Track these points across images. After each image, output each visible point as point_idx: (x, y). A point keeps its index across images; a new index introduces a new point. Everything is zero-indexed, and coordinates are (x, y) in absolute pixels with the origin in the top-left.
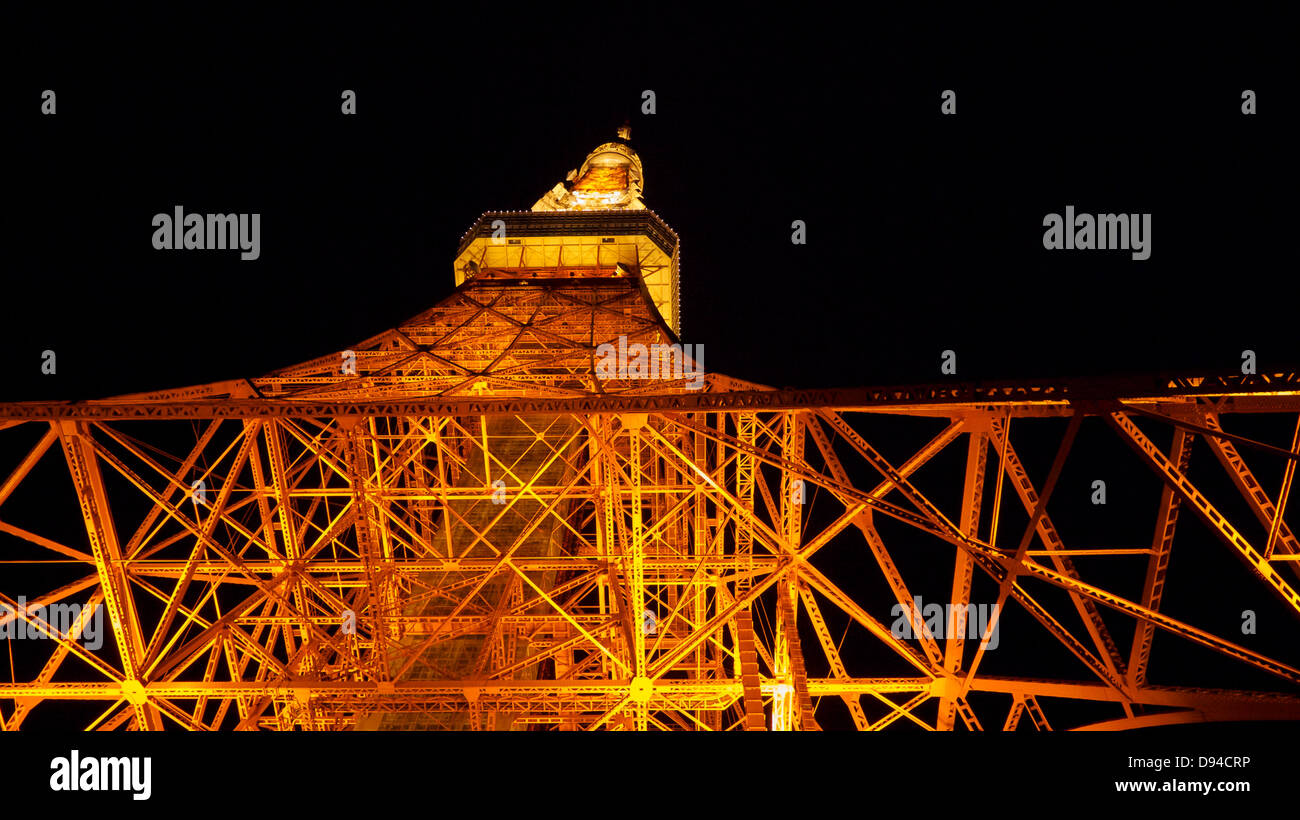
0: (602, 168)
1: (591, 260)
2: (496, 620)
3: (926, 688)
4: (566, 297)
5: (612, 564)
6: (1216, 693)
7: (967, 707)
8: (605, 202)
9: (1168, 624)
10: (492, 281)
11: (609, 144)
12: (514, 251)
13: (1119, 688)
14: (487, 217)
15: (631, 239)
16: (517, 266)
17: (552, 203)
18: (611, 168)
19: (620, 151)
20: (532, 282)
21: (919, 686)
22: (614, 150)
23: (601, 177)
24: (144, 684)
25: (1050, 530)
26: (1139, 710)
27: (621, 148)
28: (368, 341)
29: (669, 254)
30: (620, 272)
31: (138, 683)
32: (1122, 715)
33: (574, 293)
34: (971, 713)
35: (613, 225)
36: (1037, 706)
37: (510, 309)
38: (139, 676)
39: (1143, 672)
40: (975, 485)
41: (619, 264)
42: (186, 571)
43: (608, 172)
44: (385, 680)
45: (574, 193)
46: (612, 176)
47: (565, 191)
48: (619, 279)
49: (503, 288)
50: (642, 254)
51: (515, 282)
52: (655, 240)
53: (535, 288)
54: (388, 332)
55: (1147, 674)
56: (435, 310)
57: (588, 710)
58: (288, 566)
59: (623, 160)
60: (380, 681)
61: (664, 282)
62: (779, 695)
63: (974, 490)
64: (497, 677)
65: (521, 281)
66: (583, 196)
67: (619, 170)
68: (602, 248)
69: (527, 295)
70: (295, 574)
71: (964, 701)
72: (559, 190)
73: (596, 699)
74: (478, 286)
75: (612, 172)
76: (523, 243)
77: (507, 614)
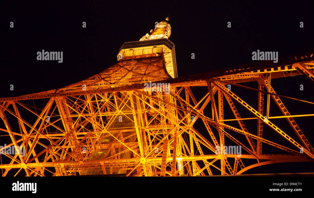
0: (160, 28)
1: (151, 53)
2: (112, 145)
3: (216, 157)
4: (142, 62)
5: (144, 129)
6: (276, 155)
7: (227, 162)
8: (159, 37)
9: (255, 137)
10: (125, 60)
11: (162, 22)
12: (131, 52)
13: (255, 155)
14: (125, 44)
15: (161, 46)
16: (132, 55)
17: (145, 39)
18: (162, 28)
19: (165, 24)
20: (135, 59)
21: (214, 157)
22: (163, 23)
23: (159, 31)
24: (26, 164)
25: (237, 114)
26: (261, 161)
27: (165, 23)
28: (91, 77)
29: (171, 49)
30: (157, 55)
31: (24, 164)
32: (257, 162)
33: (145, 61)
34: (228, 163)
35: (156, 43)
36: (241, 161)
37: (128, 67)
38: (25, 162)
39: (261, 151)
40: (221, 103)
41: (157, 53)
42: (36, 136)
43: (161, 29)
44: (81, 160)
45: (151, 35)
46: (162, 30)
47: (149, 35)
48: (157, 57)
49: (127, 61)
50: (164, 50)
51: (130, 60)
52: (167, 46)
53: (135, 61)
54: (96, 75)
55: (262, 151)
56: (110, 68)
57: (131, 166)
58: (66, 134)
59: (165, 26)
60: (79, 161)
61: (170, 56)
62: (179, 160)
63: (221, 105)
64: (109, 159)
65: (132, 59)
66: (154, 36)
67: (164, 28)
68: (153, 49)
69: (133, 63)
70: (68, 136)
71: (226, 160)
72: (147, 35)
73: (133, 163)
74: (121, 61)
75: (162, 29)
76: (133, 50)
77: (114, 143)
